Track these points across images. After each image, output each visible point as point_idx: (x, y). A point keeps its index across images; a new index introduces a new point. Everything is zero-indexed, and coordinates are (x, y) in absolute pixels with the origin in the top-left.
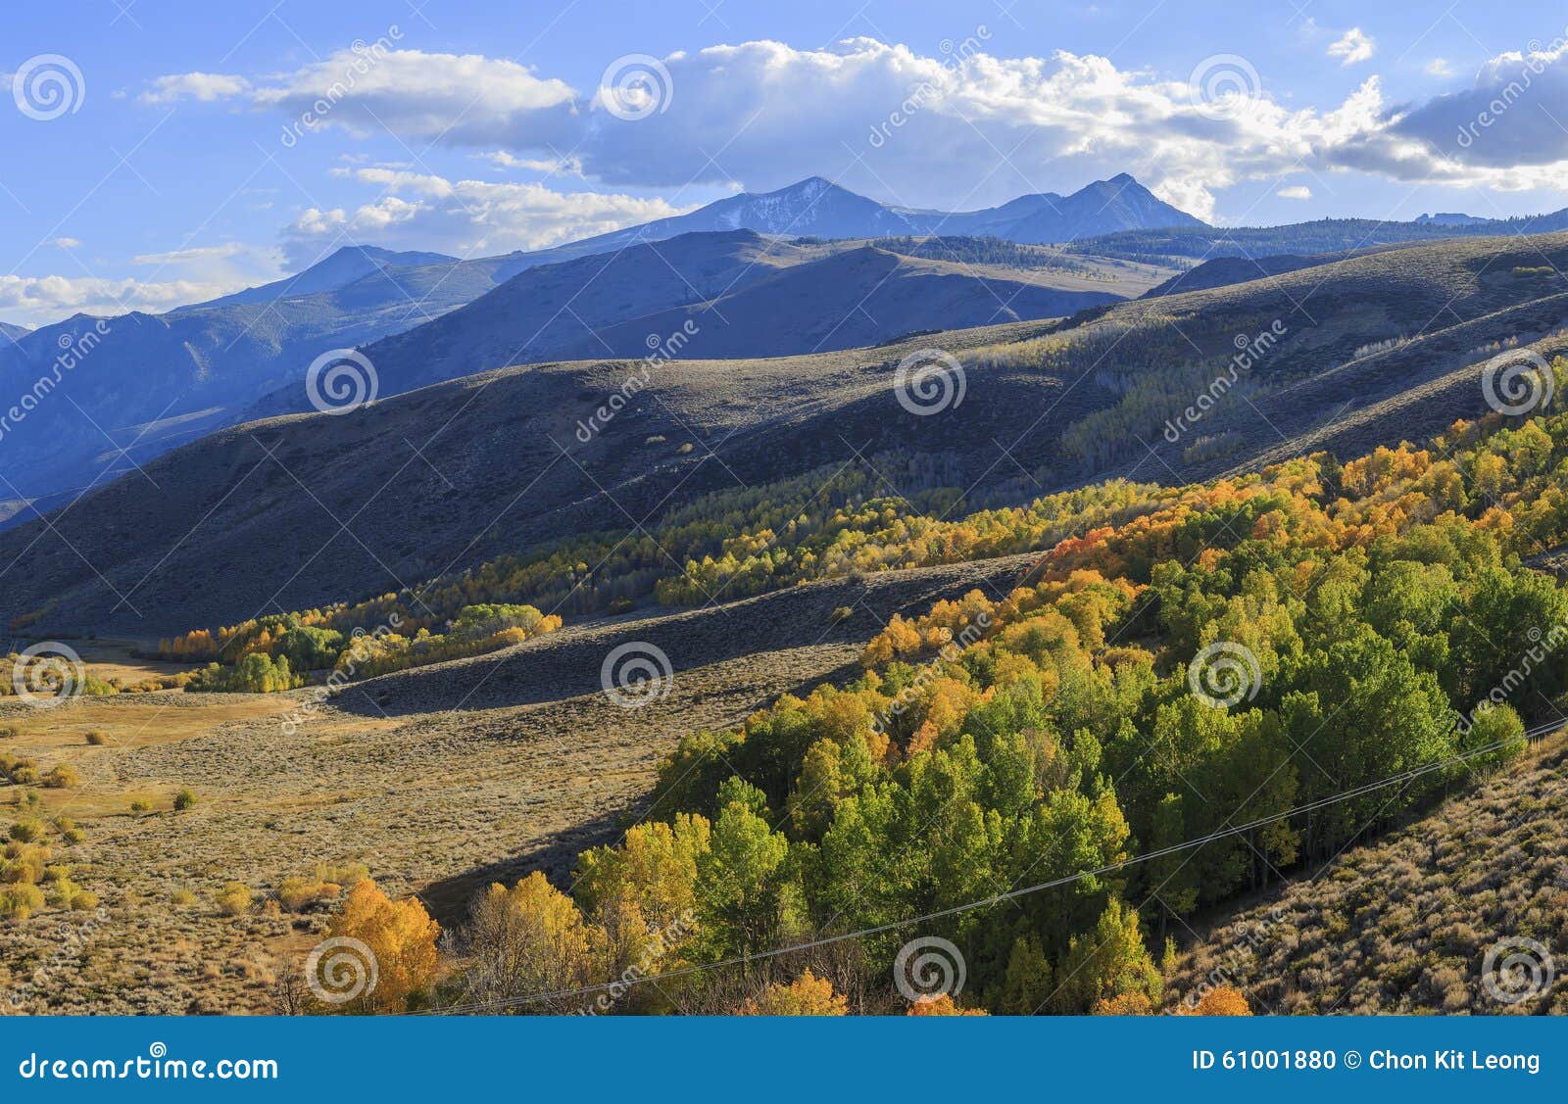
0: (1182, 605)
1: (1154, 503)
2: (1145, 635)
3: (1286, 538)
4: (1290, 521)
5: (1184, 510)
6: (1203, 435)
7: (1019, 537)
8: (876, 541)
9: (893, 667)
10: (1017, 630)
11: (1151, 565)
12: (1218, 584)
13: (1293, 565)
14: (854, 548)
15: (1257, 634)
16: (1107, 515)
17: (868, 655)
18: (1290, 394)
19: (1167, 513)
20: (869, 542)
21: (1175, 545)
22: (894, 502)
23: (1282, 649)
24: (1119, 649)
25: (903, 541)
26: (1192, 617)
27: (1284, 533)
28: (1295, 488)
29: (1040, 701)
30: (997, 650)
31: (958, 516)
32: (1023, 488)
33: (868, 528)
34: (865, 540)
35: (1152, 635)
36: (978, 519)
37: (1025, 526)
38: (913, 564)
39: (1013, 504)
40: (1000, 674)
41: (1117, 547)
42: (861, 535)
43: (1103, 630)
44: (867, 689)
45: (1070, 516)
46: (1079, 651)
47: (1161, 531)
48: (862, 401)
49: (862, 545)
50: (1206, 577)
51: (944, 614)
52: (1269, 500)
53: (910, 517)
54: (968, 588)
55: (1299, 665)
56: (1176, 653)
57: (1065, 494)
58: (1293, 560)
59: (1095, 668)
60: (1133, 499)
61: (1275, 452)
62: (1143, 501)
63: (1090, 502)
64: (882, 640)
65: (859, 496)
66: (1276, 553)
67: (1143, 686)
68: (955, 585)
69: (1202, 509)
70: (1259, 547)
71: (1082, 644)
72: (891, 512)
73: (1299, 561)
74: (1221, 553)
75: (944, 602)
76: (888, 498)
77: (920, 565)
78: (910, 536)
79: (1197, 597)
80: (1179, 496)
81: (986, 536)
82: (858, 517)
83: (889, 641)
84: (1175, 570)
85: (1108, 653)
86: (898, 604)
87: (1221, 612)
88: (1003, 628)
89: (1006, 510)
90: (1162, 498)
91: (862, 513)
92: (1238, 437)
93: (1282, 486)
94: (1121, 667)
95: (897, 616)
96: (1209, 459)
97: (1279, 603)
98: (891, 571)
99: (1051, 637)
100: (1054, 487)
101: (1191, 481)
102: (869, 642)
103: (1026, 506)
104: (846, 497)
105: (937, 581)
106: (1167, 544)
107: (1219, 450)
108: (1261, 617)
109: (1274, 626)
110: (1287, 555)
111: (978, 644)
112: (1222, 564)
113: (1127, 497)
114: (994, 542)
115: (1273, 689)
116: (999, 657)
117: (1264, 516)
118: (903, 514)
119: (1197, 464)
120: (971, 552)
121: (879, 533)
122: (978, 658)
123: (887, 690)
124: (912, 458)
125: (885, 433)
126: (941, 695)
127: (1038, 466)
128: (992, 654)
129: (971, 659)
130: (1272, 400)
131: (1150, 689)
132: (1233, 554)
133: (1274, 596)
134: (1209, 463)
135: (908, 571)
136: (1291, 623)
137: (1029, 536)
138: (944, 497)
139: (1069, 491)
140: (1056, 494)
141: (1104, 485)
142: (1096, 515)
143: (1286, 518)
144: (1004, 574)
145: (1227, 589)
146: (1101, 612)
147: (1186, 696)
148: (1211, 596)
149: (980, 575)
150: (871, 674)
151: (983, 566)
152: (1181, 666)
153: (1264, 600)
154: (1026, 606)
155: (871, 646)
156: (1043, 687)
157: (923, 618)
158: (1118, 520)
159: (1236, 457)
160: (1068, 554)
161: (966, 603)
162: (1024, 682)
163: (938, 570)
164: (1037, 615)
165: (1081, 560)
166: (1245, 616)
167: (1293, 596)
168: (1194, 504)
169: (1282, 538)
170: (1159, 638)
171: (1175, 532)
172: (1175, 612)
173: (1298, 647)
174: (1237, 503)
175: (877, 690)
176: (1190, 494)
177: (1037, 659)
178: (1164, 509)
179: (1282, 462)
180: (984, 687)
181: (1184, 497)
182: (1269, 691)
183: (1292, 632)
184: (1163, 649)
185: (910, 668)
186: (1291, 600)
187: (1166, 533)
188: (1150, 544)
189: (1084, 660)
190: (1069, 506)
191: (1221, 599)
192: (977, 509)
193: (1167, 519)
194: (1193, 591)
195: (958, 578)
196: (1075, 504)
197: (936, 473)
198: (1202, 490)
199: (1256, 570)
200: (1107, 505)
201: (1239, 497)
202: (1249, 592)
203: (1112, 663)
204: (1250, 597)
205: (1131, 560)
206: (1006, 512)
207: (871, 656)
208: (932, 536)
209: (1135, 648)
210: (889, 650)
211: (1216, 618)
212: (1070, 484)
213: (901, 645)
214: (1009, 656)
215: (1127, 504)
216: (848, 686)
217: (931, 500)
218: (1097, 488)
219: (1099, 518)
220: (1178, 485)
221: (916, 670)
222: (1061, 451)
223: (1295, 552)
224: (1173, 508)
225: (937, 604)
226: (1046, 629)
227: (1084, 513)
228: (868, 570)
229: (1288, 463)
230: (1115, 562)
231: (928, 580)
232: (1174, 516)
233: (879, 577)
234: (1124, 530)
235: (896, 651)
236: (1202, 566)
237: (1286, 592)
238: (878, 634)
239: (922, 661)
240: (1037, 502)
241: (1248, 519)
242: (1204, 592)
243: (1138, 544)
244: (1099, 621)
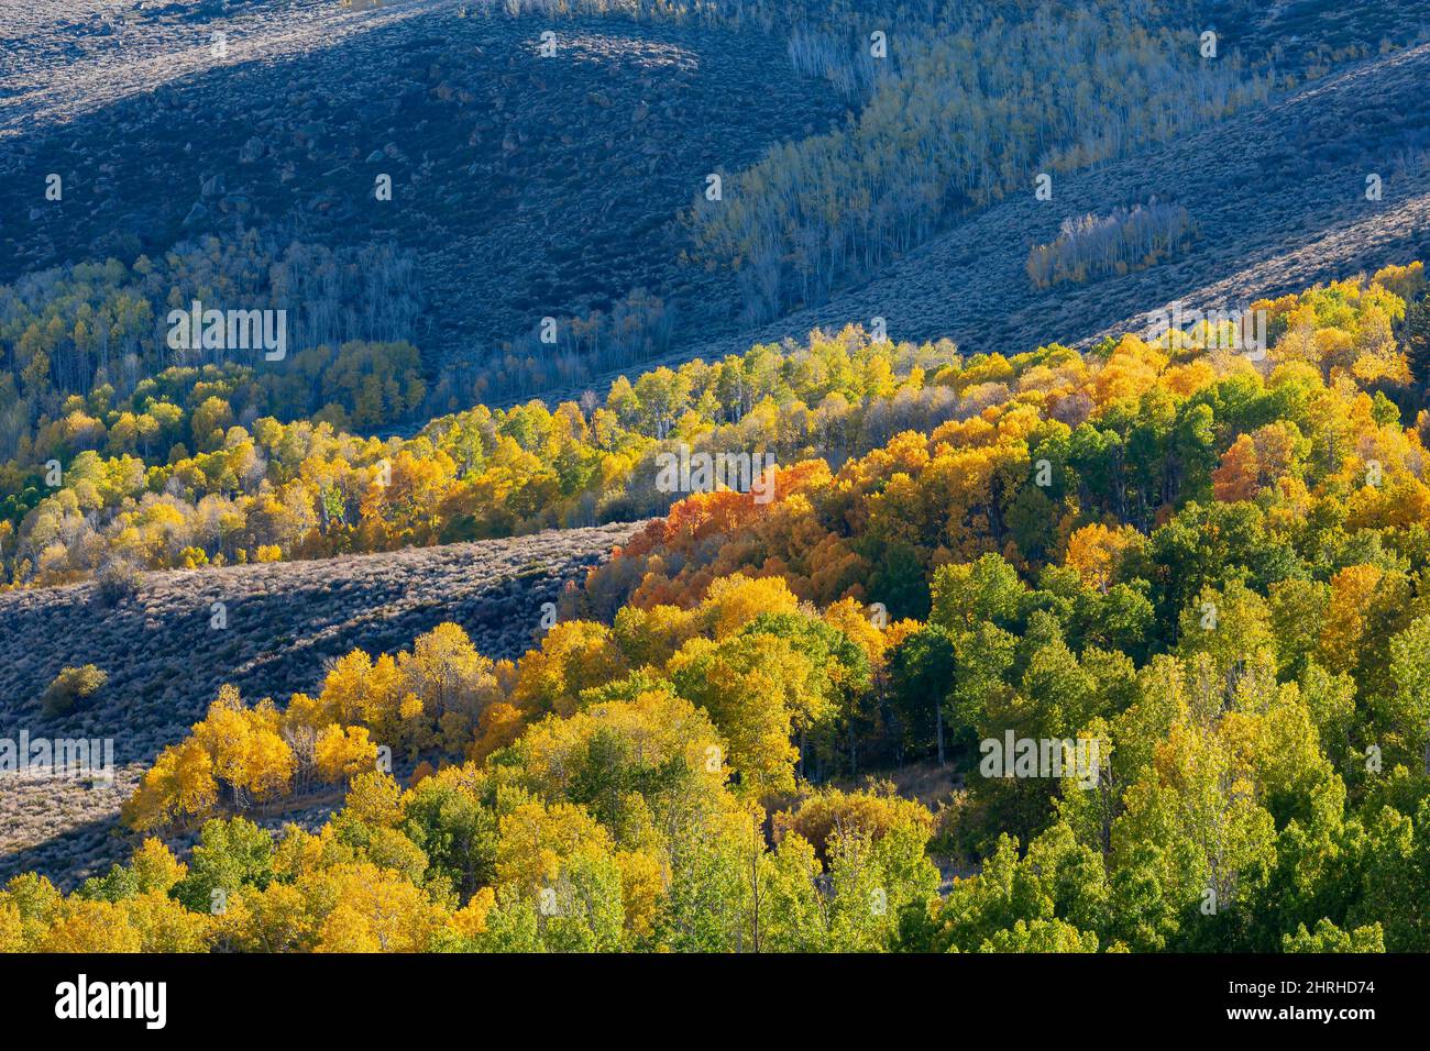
0: (1012, 676)
1: (943, 395)
2: (911, 759)
3: (1307, 500)
4: (1316, 454)
5: (1025, 416)
6: (1081, 210)
7: (568, 484)
8: (173, 484)
9: (216, 832)
10: (559, 737)
11: (928, 568)
12: (1115, 622)
13: (1322, 576)
14: (113, 504)
15: (1219, 761)
16: (812, 427)
17: (149, 797)
18: (1326, 103)
19: (978, 424)
20: (157, 487)
21: (998, 512)
22: (227, 377)
23: (1287, 806)
24: (837, 795)
25: (250, 485)
26: (1041, 711)
27: (1298, 486)
28: (1333, 362)
29: (618, 931)
30: (503, 793)
31: (399, 421)
32: (583, 348)
33: (156, 449)
34: (145, 481)
35: (929, 758)
36: (456, 430)
37: (585, 452)
38: (276, 550)
39: (555, 390)
40: (508, 856)
41: (838, 516)
42: (133, 468)
43: (795, 740)
44: (143, 889)
45: (710, 428)
46: (727, 799)
47: (960, 473)
48: (144, 97)
49: (137, 496)
50: (1082, 603)
51: (360, 691)
52: (1262, 392)
53: (272, 425)
54: (427, 618)
55: (1334, 850)
56: (994, 810)
57: (696, 368)
58: (1323, 561)
59: (771, 845)
60: (885, 384)
61: (1277, 262)
62: (912, 390)
63: (765, 390)
64: (185, 758)
65: (131, 359)
66: (1278, 540)
67: (902, 899)
68: (392, 611)
69: (1072, 416)
70: (1229, 522)
71: (735, 779)
72: (216, 405)
73: (1338, 566)
74: (1126, 538)
75: (359, 658)
76: (208, 368)
77: (297, 553)
78: (270, 472)
79: (1054, 655)
80: (1011, 379)
81: (477, 476)
82: (128, 418)
83: (205, 761)
84: (995, 582)
85: (807, 805)
86: (232, 657)
87: (1121, 699)
88: (519, 730)
89: (536, 406)
90: (966, 383)
91: (139, 407)
92: (1177, 219)
93: (1298, 355)
94: (842, 843)
95: (229, 692)
96: (1097, 276)
97: (1282, 678)
98: (218, 570)
99: (651, 759)
100: (668, 347)
101: (1046, 336)
102: (153, 763)
103: (589, 398)
104: (94, 361)
105: (342, 596)
106: (975, 510)
107: (1125, 253)
108: (1231, 715)
109: (1267, 742)
110: (1306, 545)
111: (449, 775)
112: (1128, 566)
113: (870, 377)
114: (501, 494)
115: (1260, 913)
116: (507, 809)
117: (1244, 438)
118: (250, 411)
119: (1064, 289)
120: (437, 520)
121: (185, 463)
122: (450, 811)
123: (193, 896)
124: (280, 258)
125: (207, 188)
126: (346, 911)
127: (627, 287)
128: (489, 801)
129: (430, 815)
130: (1274, 116)
131: (919, 904)
132: (1159, 542)
133: (1268, 657)
134: (1096, 289)
135: (263, 569)
136: (1313, 734)
137: (597, 479)
138: (366, 369)
139: (711, 358)
140: (674, 365)
141: (804, 343)
142: (781, 427)
143: (1307, 446)
144: (528, 581)
145: (1139, 635)
146: (790, 692)
147: (1020, 926)
148: (1093, 653)
149: (455, 586)
150: (155, 849)
151: (469, 560)
152: (1007, 844)
153: (1240, 667)
154: (584, 674)
155: (156, 773)
156: (628, 893)
157: (300, 699)
158: (842, 441)
159: (1173, 271)
160: (705, 530)
161: (420, 662)
162: (574, 878)
163: (346, 568)
164: (613, 696)
165: (742, 546)
166: (1185, 710)
167: (1320, 661)
168: (1052, 401)
169: (1295, 501)
170: (949, 768)
171: (997, 478)
172: (994, 698)
173: (1331, 800)
174: (1170, 403)
175: (172, 894)
176: (1042, 372)
177: (612, 817)
178: (970, 413)
179: (1296, 288)
180: (465, 891)
181: (1026, 380)
182: (1248, 919)
183: (1313, 756)
184: (960, 798)
185: (264, 836)
186: (1314, 670)
187: (973, 478)
188: (927, 511)
189: (740, 822)
190: (709, 398)
191: (1122, 665)
192: (453, 401)
193: (978, 441)
194: (1045, 639)
195: (400, 592)
196: (724, 393)
197: (345, 301)
198: (1076, 363)
199: (1220, 587)
200: (813, 400)
201: (1179, 385)
202: (1199, 645)
203: (818, 834)
204: (1203, 659)
205: (876, 552)
206: (534, 411)
207: (157, 798)
208: (327, 474)
209: (883, 793)
210: (204, 785)
211: (1107, 715)
212: (710, 339)
213: (238, 775)
214: (536, 808)
215: (869, 395)
216: (92, 883)
217: (330, 373)
218: (787, 351)
219: (791, 436)
220: (1006, 343)
221: (277, 841)
222: (690, 247)
223: (1327, 537)
224: (994, 410)
225: (341, 662)
226: (639, 736)
227: (751, 420)
228: (153, 565)
229: (1315, 293)
230: (832, 556)
231: (317, 597)
232: (997, 432)
233: (184, 583)
234: (860, 468)
235: (224, 788)
236: (1071, 571)
237: (1301, 650)
238: (175, 740)
239: (296, 816)
240: (621, 387)
241: (1195, 442)
242: (1075, 643)
243: (897, 508)
244: (785, 718)
